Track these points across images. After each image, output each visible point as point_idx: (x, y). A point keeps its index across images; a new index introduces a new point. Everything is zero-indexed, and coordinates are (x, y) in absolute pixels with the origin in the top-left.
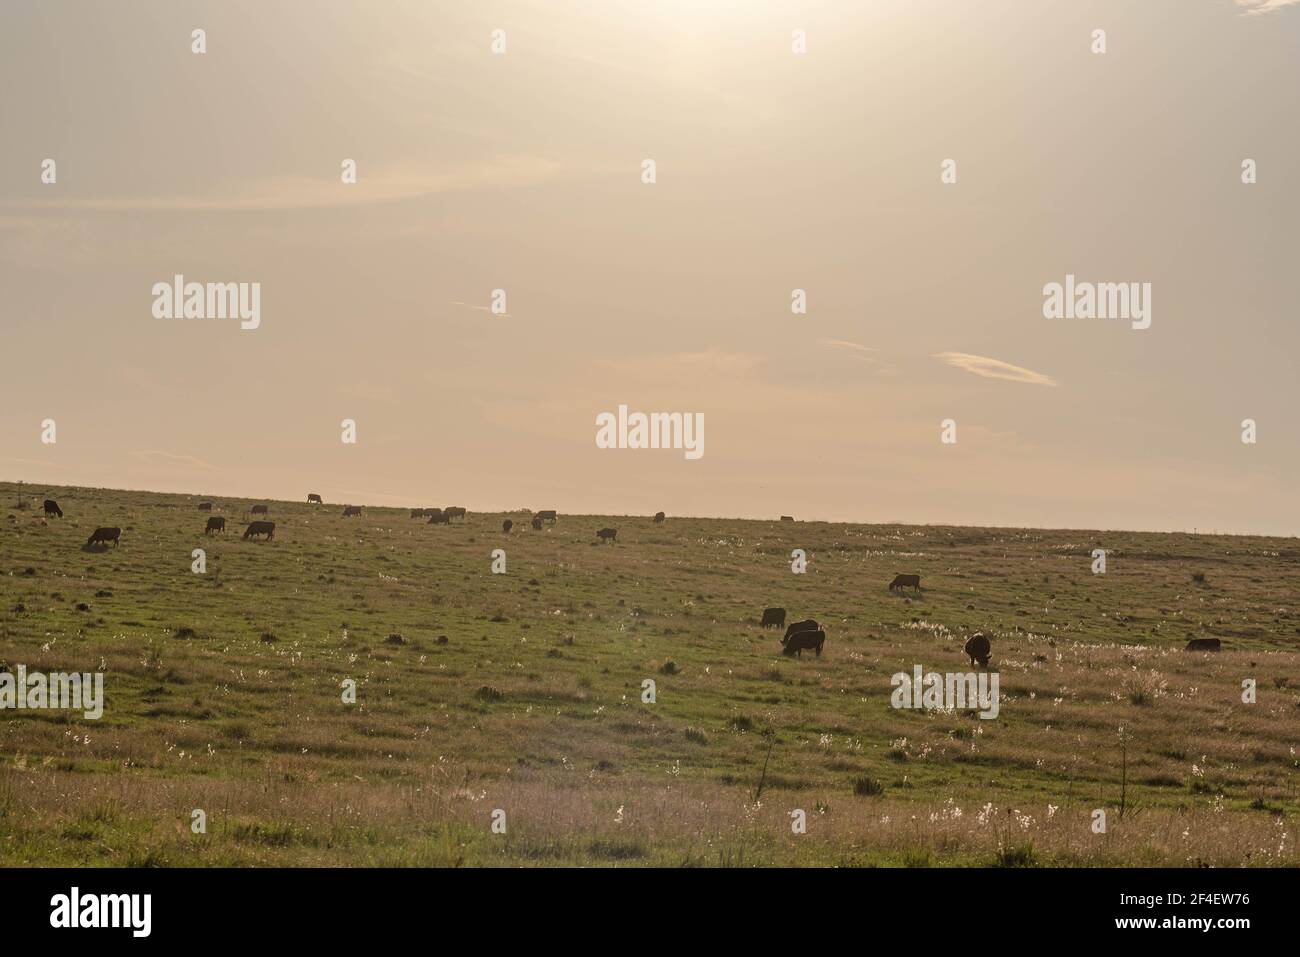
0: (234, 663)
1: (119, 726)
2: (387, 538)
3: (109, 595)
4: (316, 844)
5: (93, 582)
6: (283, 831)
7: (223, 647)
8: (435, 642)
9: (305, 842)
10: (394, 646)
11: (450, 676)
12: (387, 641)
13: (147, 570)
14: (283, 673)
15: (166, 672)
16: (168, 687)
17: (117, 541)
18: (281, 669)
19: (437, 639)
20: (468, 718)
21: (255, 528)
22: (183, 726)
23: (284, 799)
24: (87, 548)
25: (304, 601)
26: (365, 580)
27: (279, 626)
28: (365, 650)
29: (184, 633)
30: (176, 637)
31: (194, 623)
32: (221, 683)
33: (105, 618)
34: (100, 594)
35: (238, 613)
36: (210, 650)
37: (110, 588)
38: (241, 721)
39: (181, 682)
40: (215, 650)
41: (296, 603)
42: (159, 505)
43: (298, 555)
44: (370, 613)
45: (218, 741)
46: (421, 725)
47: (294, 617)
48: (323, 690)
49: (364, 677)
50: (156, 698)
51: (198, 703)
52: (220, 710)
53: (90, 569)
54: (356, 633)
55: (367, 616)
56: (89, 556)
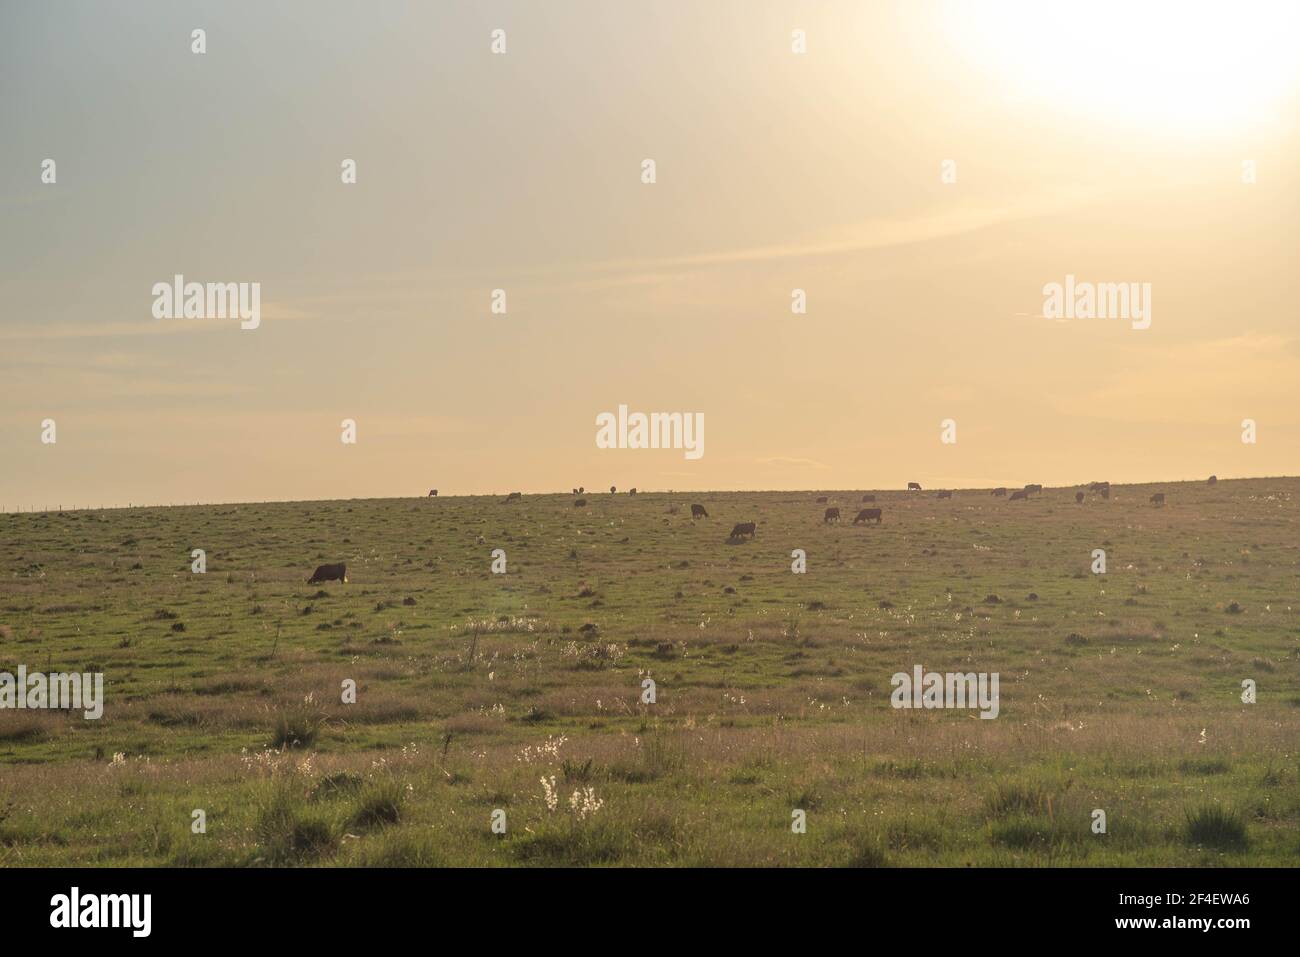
0: (859, 628)
1: (768, 687)
2: (978, 515)
3: (751, 578)
4: (942, 775)
5: (736, 569)
6: (914, 766)
7: (848, 615)
8: (1026, 599)
9: (933, 775)
10: (992, 604)
11: (1042, 626)
12: (986, 601)
13: (781, 556)
14: (899, 633)
15: (802, 639)
16: (807, 652)
17: (753, 534)
18: (899, 629)
19: (1027, 596)
20: (1061, 661)
21: (865, 515)
22: (821, 683)
23: (912, 739)
24: (728, 542)
25: (911, 572)
26: (962, 551)
27: (893, 594)
28: (968, 609)
29: (815, 605)
30: (810, 609)
31: (819, 597)
32: (849, 645)
33: (750, 598)
34: (744, 578)
35: (858, 586)
36: (838, 618)
37: (751, 573)
38: (869, 676)
39: (817, 647)
40: (842, 618)
41: (906, 574)
42: (785, 502)
43: (904, 535)
44: (969, 578)
45: (851, 694)
46: (1021, 669)
47: (906, 587)
48: (936, 645)
49: (969, 632)
50: (796, 661)
51: (831, 663)
52: (851, 668)
53: (733, 559)
54: (958, 596)
55: (966, 581)
56: (731, 548)
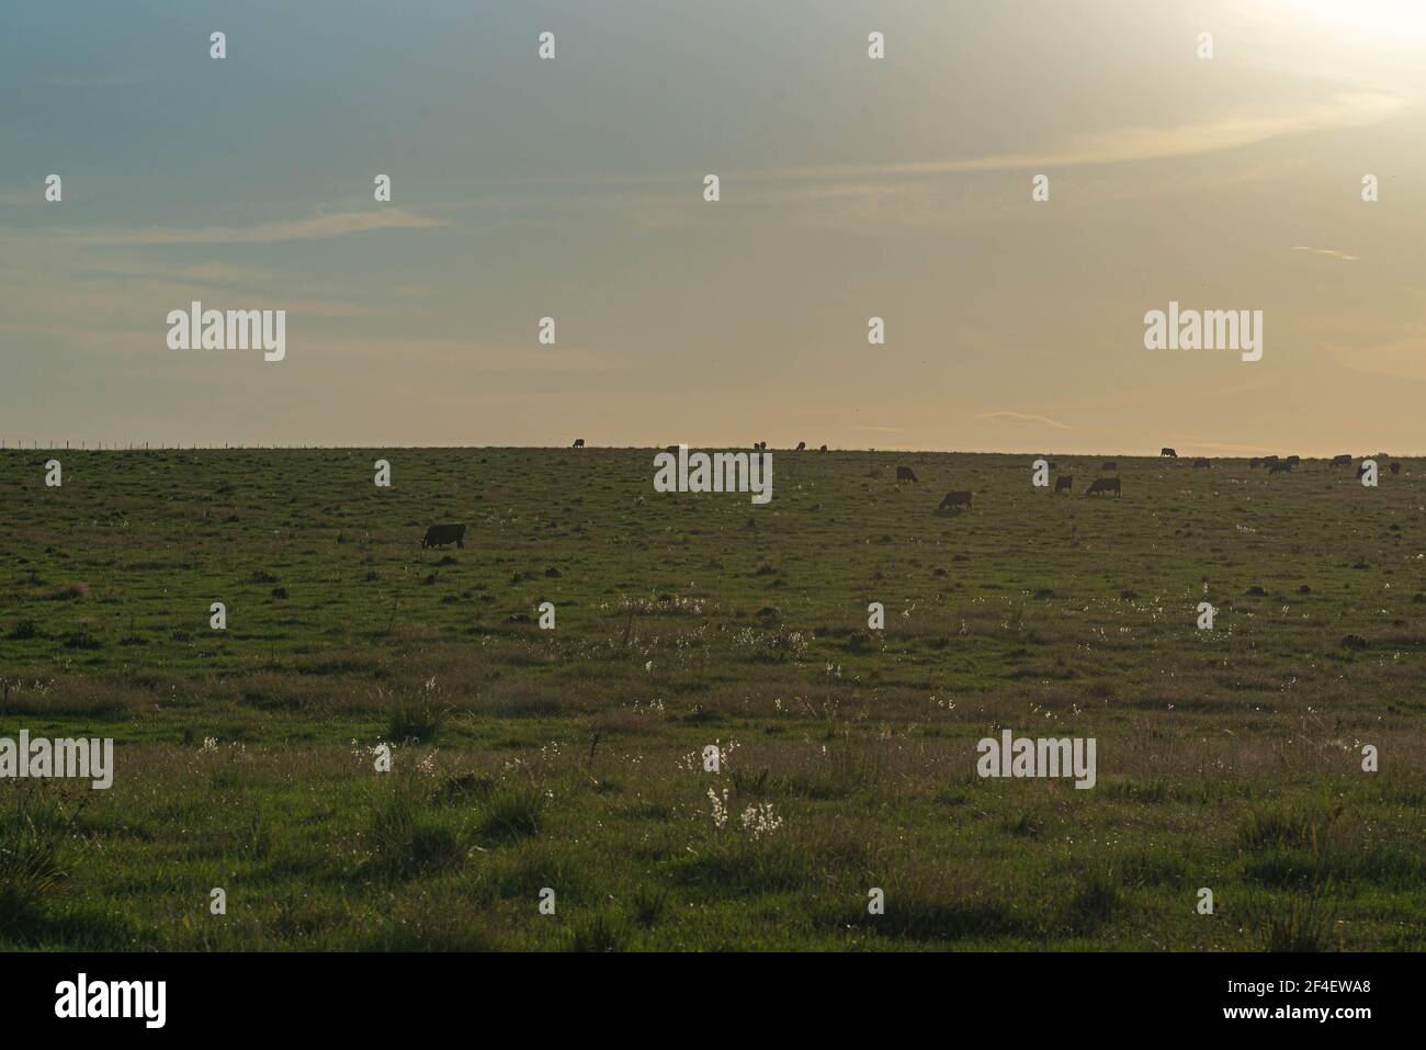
0: (1096, 622)
1: (983, 690)
2: (1243, 489)
3: (965, 559)
4: (1189, 799)
5: (949, 547)
6: (1155, 788)
7: (1084, 606)
8: (1297, 592)
9: (1178, 798)
10: (1256, 598)
11: (1314, 625)
12: (1248, 593)
13: (1003, 532)
14: (1145, 630)
15: (1026, 634)
16: (1030, 648)
17: (970, 505)
18: (1144, 625)
19: (1299, 588)
20: (1335, 667)
21: (1100, 485)
22: (1047, 687)
23: (1154, 756)
24: (939, 513)
25: (1161, 556)
26: (1224, 533)
27: (1136, 582)
28: (1227, 603)
29: (1043, 593)
30: (1035, 598)
31: (1053, 583)
32: (1083, 643)
33: (964, 582)
34: (957, 558)
35: (1097, 572)
36: (1072, 609)
37: (966, 552)
38: (1105, 680)
39: (1044, 643)
40: (1076, 610)
41: (1154, 559)
42: (1010, 467)
43: (1154, 510)
44: (1229, 565)
45: (1083, 701)
46: (1287, 676)
47: (1155, 574)
48: (1187, 645)
49: (1227, 630)
50: (1019, 660)
51: (1060, 663)
52: (1083, 669)
53: (946, 534)
54: (1216, 586)
55: (1227, 569)
56: (945, 520)
